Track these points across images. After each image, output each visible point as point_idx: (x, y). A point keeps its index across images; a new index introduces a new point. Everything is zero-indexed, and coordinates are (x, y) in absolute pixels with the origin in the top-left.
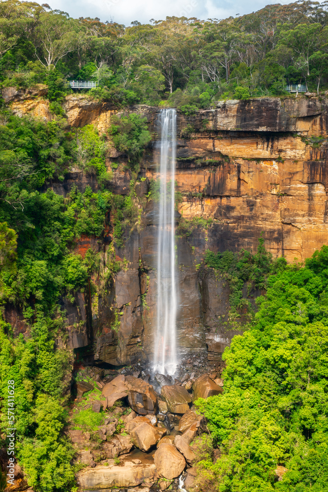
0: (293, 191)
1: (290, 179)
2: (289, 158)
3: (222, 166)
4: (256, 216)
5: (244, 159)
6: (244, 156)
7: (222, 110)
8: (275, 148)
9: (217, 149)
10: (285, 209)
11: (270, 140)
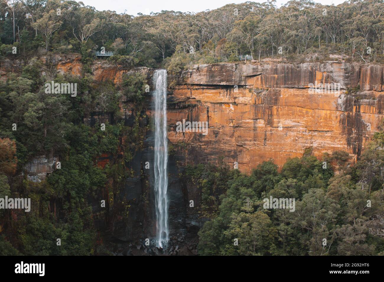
0: (244, 124)
1: (242, 116)
2: (241, 102)
3: (196, 108)
4: (219, 141)
5: (211, 103)
6: (211, 101)
7: (197, 71)
8: (232, 96)
9: (193, 97)
10: (239, 136)
11: (228, 91)
